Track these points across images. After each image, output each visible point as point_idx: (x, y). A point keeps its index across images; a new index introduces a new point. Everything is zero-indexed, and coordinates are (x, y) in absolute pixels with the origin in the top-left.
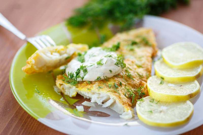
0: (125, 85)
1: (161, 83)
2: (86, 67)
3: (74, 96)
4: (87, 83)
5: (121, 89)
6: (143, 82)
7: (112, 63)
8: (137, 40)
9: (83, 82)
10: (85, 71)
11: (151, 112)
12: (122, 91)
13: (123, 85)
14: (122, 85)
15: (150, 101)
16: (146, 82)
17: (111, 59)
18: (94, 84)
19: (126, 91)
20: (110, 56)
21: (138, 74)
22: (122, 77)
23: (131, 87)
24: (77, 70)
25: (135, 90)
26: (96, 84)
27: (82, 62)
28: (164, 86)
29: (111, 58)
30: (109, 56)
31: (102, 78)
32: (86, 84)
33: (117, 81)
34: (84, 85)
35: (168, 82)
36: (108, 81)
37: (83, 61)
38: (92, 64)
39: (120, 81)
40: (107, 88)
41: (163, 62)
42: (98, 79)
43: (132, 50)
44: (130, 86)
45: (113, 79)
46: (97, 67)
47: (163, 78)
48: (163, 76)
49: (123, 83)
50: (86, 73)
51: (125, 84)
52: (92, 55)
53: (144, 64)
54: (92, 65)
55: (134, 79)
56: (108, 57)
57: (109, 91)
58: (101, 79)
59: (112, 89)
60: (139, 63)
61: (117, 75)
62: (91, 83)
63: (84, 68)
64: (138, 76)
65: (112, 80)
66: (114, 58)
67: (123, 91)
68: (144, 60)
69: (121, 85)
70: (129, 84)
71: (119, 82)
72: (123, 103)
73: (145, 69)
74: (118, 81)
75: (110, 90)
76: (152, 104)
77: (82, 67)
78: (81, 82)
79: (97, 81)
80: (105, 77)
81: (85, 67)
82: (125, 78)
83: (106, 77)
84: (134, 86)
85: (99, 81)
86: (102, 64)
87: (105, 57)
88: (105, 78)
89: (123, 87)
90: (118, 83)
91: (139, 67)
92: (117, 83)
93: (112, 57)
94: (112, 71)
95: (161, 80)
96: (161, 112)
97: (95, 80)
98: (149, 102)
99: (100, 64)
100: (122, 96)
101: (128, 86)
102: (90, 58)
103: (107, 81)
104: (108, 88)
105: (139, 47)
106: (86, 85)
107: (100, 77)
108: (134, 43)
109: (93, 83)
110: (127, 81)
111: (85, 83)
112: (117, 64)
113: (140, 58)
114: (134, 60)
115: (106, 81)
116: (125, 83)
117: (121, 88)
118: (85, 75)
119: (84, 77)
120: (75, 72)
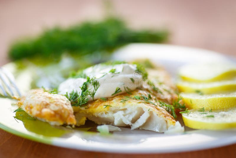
3: (82, 125)
4: (100, 101)
9: (95, 100)
10: (96, 84)
18: (112, 100)
24: (84, 84)
26: (115, 99)
31: (123, 90)
36: (132, 94)
38: (105, 74)
42: (116, 92)
46: (112, 77)
51: (154, 98)
54: (104, 76)
58: (121, 91)
62: (107, 99)
69: (150, 97)
77: (89, 80)
78: (92, 100)
80: (125, 88)
83: (127, 88)
85: (117, 95)
88: (127, 90)
90: (146, 96)
94: (134, 79)
97: (112, 95)
103: (129, 94)
107: (119, 89)
109: (110, 99)
111: (97, 101)
118: (96, 90)
119: (95, 92)
120: (80, 87)
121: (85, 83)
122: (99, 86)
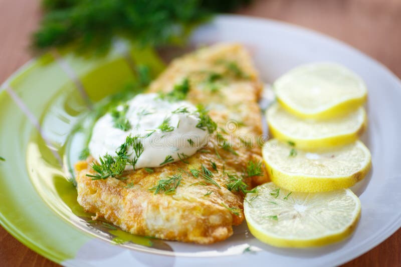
0: (223, 168)
1: (292, 154)
2: (139, 138)
4: (144, 172)
5: (217, 177)
6: (254, 156)
7: (191, 124)
8: (219, 70)
9: (136, 170)
10: (139, 147)
11: (275, 217)
12: (219, 181)
13: (219, 168)
14: (217, 169)
15: (272, 194)
16: (261, 155)
17: (187, 117)
18: (161, 172)
19: (227, 179)
20: (184, 111)
21: (242, 141)
22: (213, 151)
23: (234, 171)
24: (121, 148)
25: (243, 174)
26: (164, 171)
27: (126, 130)
28: (298, 159)
29: (186, 114)
30: (182, 112)
31: (176, 158)
32: (142, 174)
33: (206, 162)
34: (140, 176)
35: (306, 151)
36: (188, 163)
37: (127, 127)
38: (151, 132)
39: (213, 161)
40: (190, 178)
41: (282, 110)
42: (167, 160)
43: (214, 92)
44: (230, 168)
45: (198, 157)
46: (162, 137)
47: (292, 144)
48: (293, 138)
49: (218, 164)
50: (141, 151)
51: (222, 165)
52: (142, 113)
53: (247, 119)
54: (151, 134)
55: (237, 152)
56: (180, 113)
57: (197, 184)
58: (173, 159)
59: (200, 180)
60: (237, 118)
61: (202, 149)
62: (153, 170)
63: (135, 141)
64: (242, 145)
65: (195, 160)
66: (192, 114)
67: (222, 180)
68: (245, 111)
69: (214, 168)
70: (230, 164)
71: (211, 164)
72: (229, 204)
73: (251, 128)
74: (207, 160)
75: (197, 181)
76: (276, 200)
77: (129, 141)
78: (132, 170)
79: (165, 166)
80: (180, 155)
81: (136, 138)
82: (220, 152)
83: (183, 154)
84: (240, 167)
85: (168, 165)
86: (171, 129)
87: (174, 112)
88: (182, 157)
89: (220, 173)
90: (209, 165)
91: (240, 125)
92: (208, 167)
93: (187, 112)
94: (193, 141)
95: (291, 148)
96: (294, 217)
97: (160, 165)
98: (270, 197)
99: (167, 130)
100: (224, 190)
101: (228, 169)
102: (140, 119)
103: (185, 162)
104: (192, 177)
105: (226, 84)
106: (145, 177)
107: (171, 157)
108: (215, 78)
109: (158, 170)
110: (223, 158)
111: (139, 172)
112: (201, 126)
113: (236, 107)
114: (226, 112)
115: (184, 165)
116: (221, 162)
117: (218, 175)
118: (138, 157)
119: (137, 160)
120: (116, 152)
121: (123, 145)
122: (142, 151)
